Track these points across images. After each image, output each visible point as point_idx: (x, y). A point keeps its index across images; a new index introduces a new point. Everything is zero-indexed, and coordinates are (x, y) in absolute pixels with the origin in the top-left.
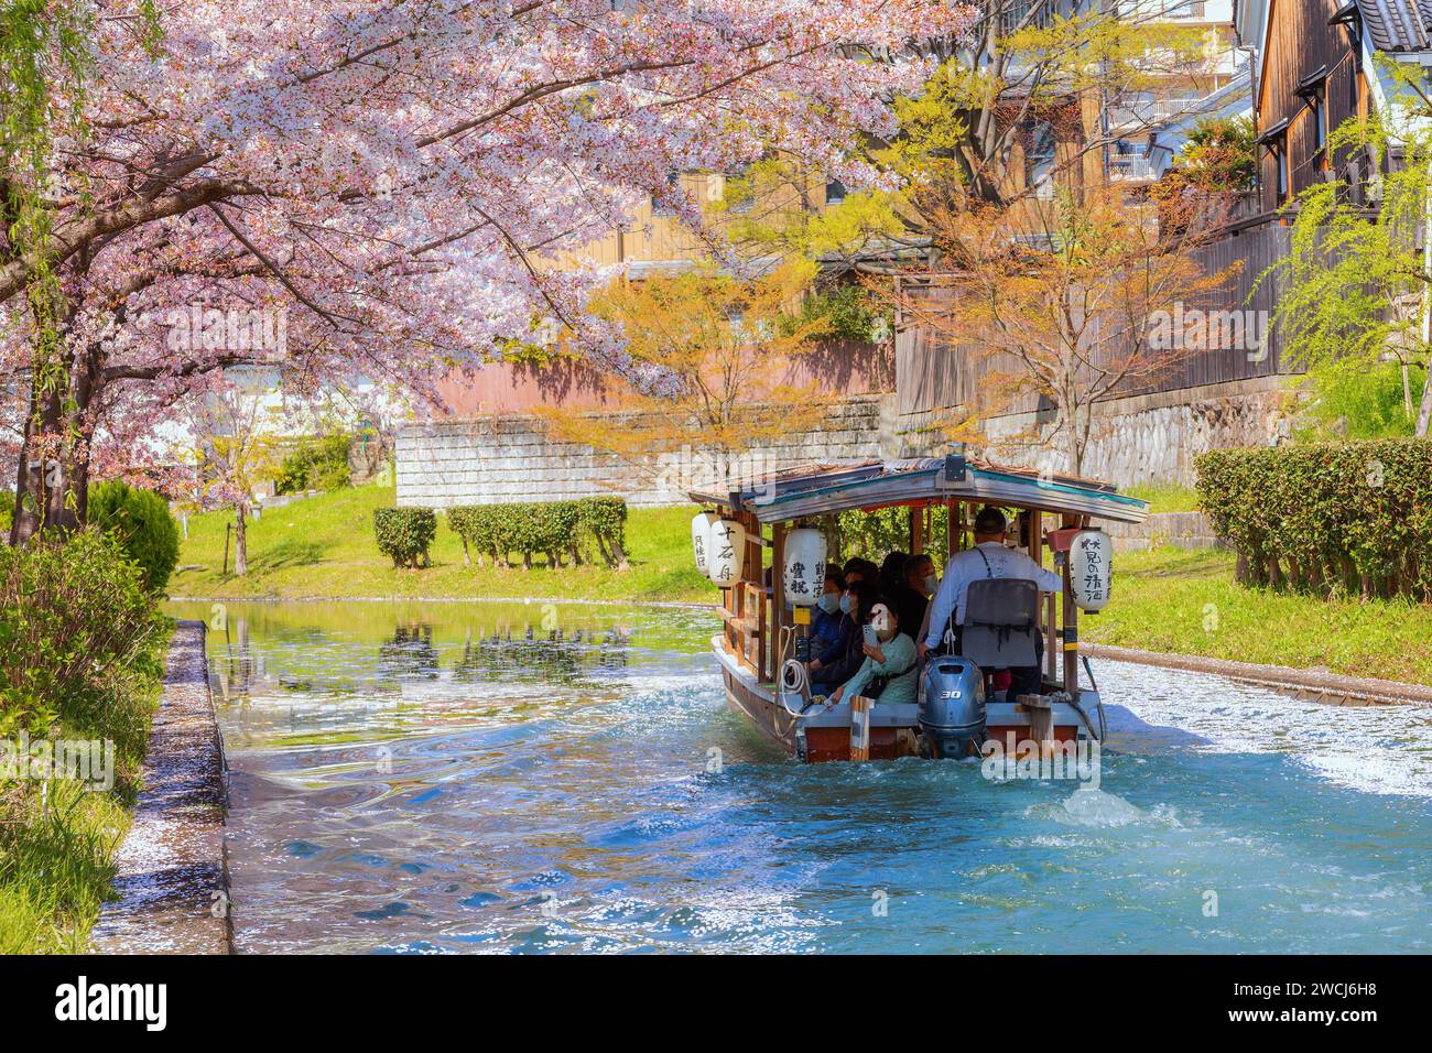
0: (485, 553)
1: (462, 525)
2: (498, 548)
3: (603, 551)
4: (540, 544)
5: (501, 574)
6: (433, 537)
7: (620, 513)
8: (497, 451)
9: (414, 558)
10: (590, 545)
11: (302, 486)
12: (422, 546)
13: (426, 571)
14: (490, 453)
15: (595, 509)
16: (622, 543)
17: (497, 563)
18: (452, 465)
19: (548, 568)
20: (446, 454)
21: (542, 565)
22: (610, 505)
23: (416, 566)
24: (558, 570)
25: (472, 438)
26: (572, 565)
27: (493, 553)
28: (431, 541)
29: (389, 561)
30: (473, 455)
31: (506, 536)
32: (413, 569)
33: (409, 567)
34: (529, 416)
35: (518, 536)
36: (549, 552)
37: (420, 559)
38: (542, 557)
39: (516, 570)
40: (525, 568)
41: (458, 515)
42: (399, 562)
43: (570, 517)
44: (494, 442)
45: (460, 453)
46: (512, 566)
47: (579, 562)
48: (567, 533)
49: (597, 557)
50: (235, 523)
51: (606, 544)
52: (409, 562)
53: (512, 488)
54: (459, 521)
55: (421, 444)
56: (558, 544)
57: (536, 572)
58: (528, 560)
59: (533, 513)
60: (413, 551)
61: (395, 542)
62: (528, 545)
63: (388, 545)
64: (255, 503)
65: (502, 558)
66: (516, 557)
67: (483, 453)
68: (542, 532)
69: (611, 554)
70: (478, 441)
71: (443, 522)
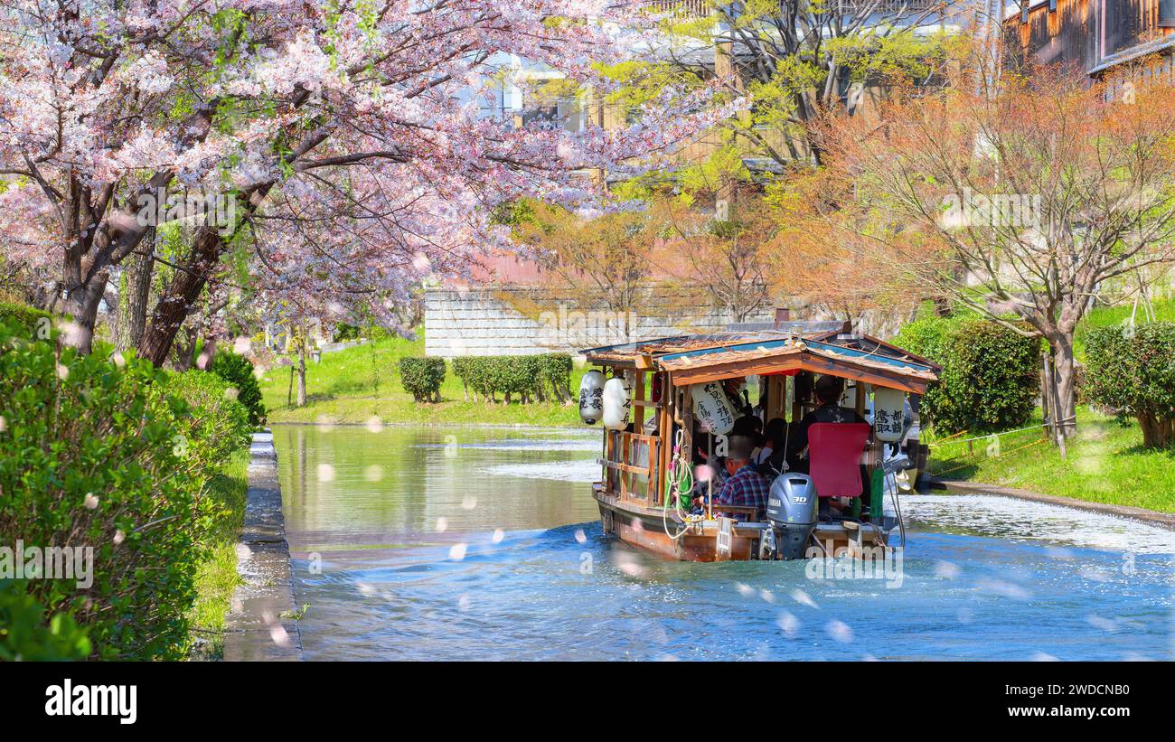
0: (479, 393)
1: (463, 371)
2: (487, 388)
3: (556, 392)
4: (515, 387)
5: (489, 408)
6: (443, 380)
7: (567, 365)
8: (501, 312)
9: (429, 395)
10: (548, 387)
11: (356, 335)
12: (434, 386)
13: (438, 405)
14: (495, 314)
15: (549, 362)
16: (568, 386)
17: (487, 400)
18: (468, 323)
19: (520, 404)
20: (463, 314)
21: (516, 402)
22: (559, 359)
23: (431, 401)
24: (527, 405)
25: (482, 302)
26: (536, 401)
27: (483, 392)
28: (441, 383)
29: (411, 397)
30: (483, 316)
31: (492, 379)
32: (428, 404)
33: (425, 401)
34: (525, 287)
35: (500, 380)
36: (522, 392)
37: (433, 396)
38: (516, 396)
39: (499, 405)
40: (505, 403)
41: (460, 364)
42: (418, 398)
43: (533, 366)
44: (500, 306)
45: (473, 314)
46: (497, 402)
47: (542, 399)
48: (533, 379)
49: (554, 397)
50: (298, 366)
51: (558, 386)
52: (425, 398)
53: (512, 343)
54: (461, 367)
55: (445, 305)
56: (527, 387)
57: (513, 406)
58: (508, 398)
59: (511, 363)
60: (428, 390)
61: (415, 383)
62: (507, 386)
63: (410, 385)
64: (316, 349)
65: (490, 396)
66: (500, 396)
67: (491, 314)
68: (516, 377)
69: (561, 394)
70: (487, 305)
71: (449, 369)
